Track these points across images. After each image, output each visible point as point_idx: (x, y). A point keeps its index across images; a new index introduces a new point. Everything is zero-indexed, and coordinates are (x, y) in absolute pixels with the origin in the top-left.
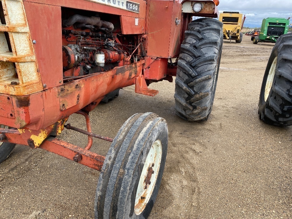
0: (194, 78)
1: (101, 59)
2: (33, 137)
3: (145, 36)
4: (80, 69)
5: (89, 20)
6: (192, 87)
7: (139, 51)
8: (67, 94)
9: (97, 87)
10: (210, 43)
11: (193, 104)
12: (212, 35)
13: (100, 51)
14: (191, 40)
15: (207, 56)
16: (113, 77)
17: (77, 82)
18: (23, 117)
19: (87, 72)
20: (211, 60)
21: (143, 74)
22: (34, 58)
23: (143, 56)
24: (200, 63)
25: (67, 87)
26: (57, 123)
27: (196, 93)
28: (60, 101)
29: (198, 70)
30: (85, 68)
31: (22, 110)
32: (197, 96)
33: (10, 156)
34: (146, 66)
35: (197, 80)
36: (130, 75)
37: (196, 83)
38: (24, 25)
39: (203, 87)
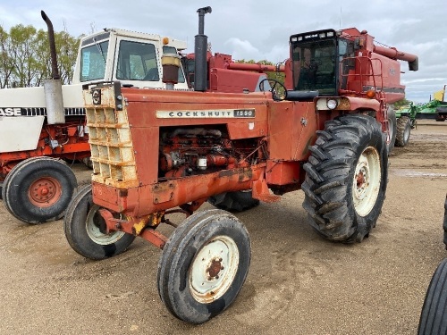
0: (321, 183)
1: (203, 163)
2: (136, 226)
3: (265, 139)
4: (182, 171)
5: (190, 131)
6: (318, 195)
7: (260, 153)
8: (161, 191)
9: (194, 188)
10: (340, 144)
11: (324, 216)
12: (346, 135)
13: (202, 156)
14: (320, 141)
15: (335, 159)
16: (215, 179)
17: (171, 182)
18: (122, 204)
19: (189, 174)
20: (341, 164)
21: (265, 177)
22: (134, 163)
23: (265, 158)
24: (326, 167)
25: (160, 185)
26: (151, 214)
27: (325, 203)
28: (153, 196)
29: (325, 175)
30: (187, 170)
31: (122, 199)
32: (326, 206)
33: (127, 250)
34: (267, 170)
35: (323, 187)
36: (241, 178)
37: (323, 190)
38: (129, 143)
39: (332, 196)
